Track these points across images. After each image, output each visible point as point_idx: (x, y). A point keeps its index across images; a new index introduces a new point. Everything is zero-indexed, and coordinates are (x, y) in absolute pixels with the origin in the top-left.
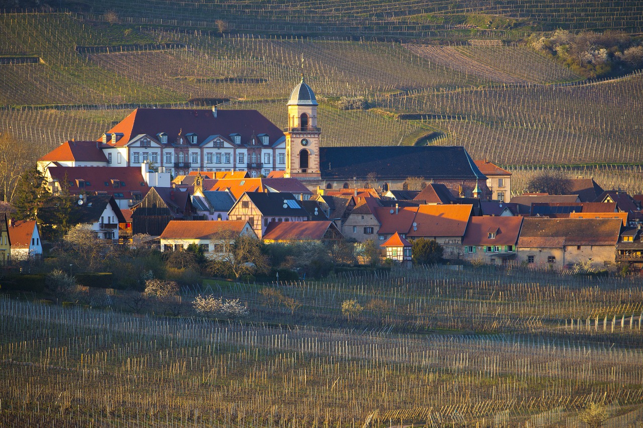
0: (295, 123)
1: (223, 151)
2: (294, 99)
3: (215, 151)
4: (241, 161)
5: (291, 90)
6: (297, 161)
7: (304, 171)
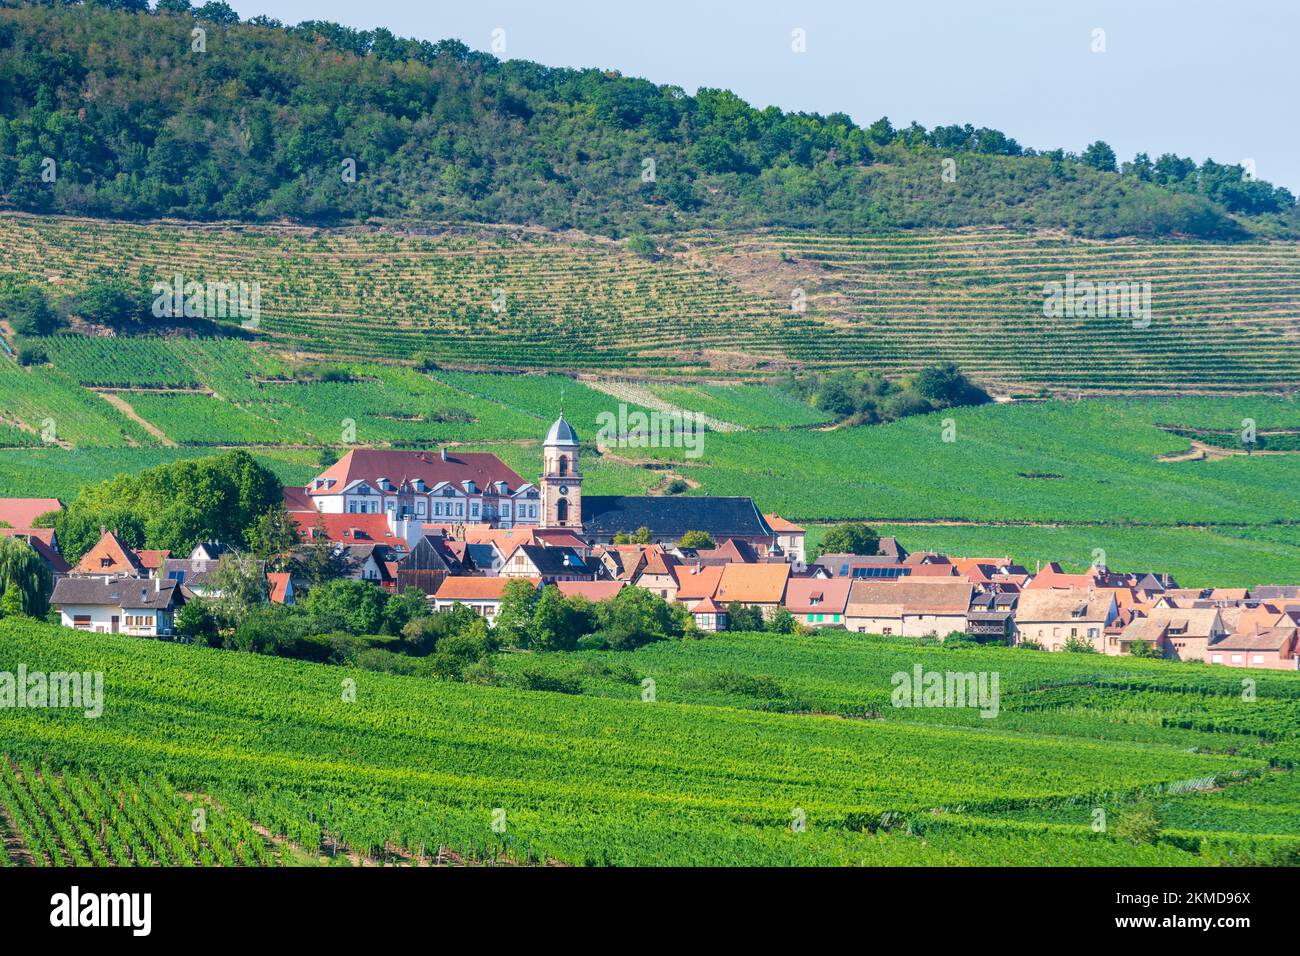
0: (553, 467)
1: (453, 500)
2: (552, 437)
3: (445, 500)
4: (475, 513)
5: (549, 426)
6: (555, 512)
7: (563, 524)
